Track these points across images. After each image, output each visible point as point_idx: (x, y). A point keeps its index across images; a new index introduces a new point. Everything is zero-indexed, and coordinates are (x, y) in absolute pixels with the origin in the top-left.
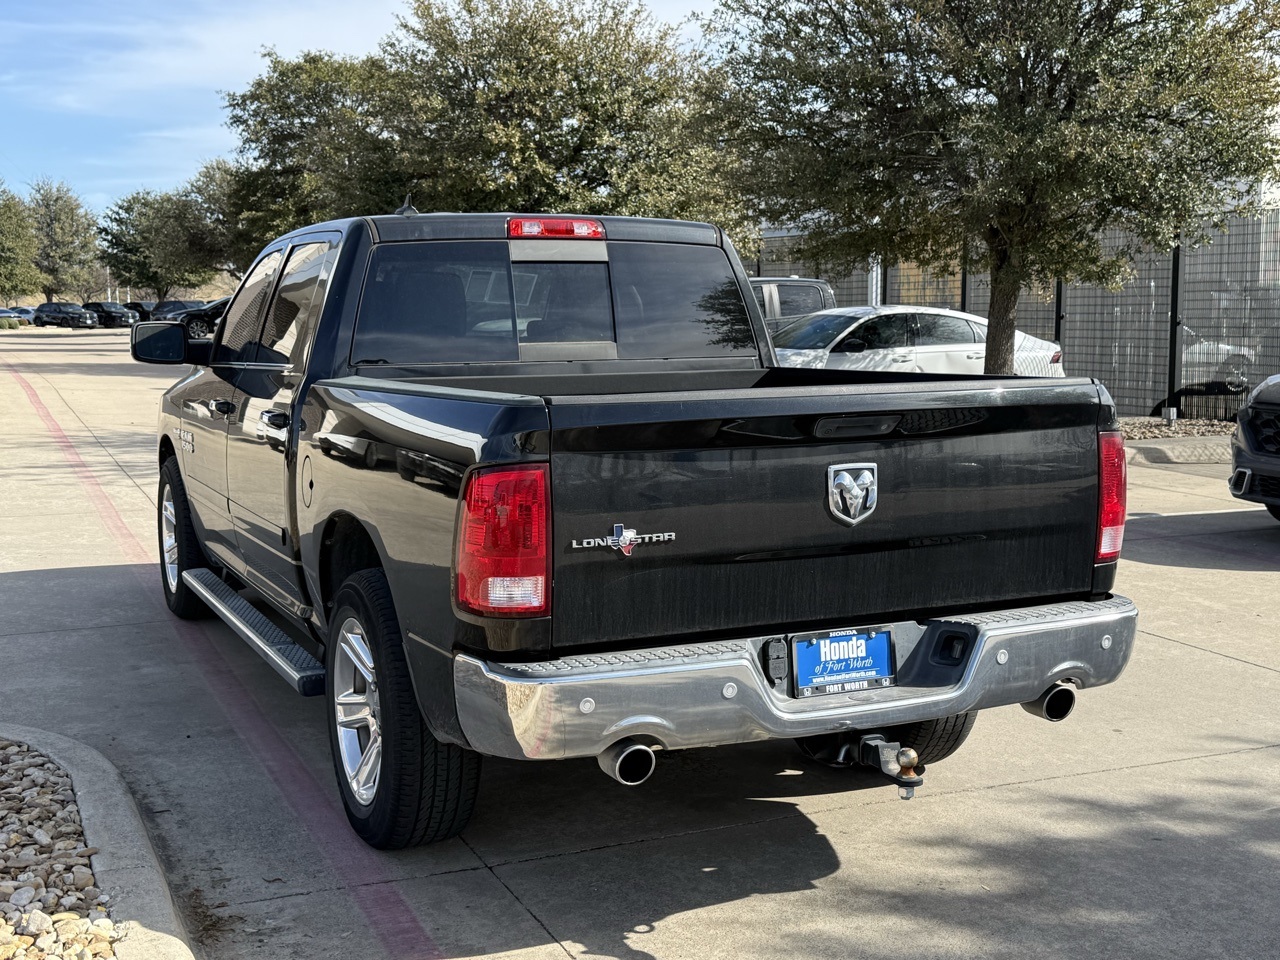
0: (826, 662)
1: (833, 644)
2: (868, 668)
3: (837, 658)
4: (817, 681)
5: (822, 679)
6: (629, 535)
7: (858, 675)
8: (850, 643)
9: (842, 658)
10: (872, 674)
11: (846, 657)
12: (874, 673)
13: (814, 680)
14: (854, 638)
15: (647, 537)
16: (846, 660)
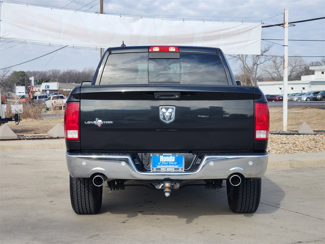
0: (162, 162)
1: (164, 157)
2: (175, 165)
3: (165, 161)
4: (158, 167)
5: (160, 166)
6: (100, 121)
7: (172, 166)
8: (170, 157)
9: (167, 161)
10: (177, 167)
11: (168, 161)
12: (177, 166)
13: (158, 166)
14: (171, 156)
15: (105, 122)
16: (168, 162)
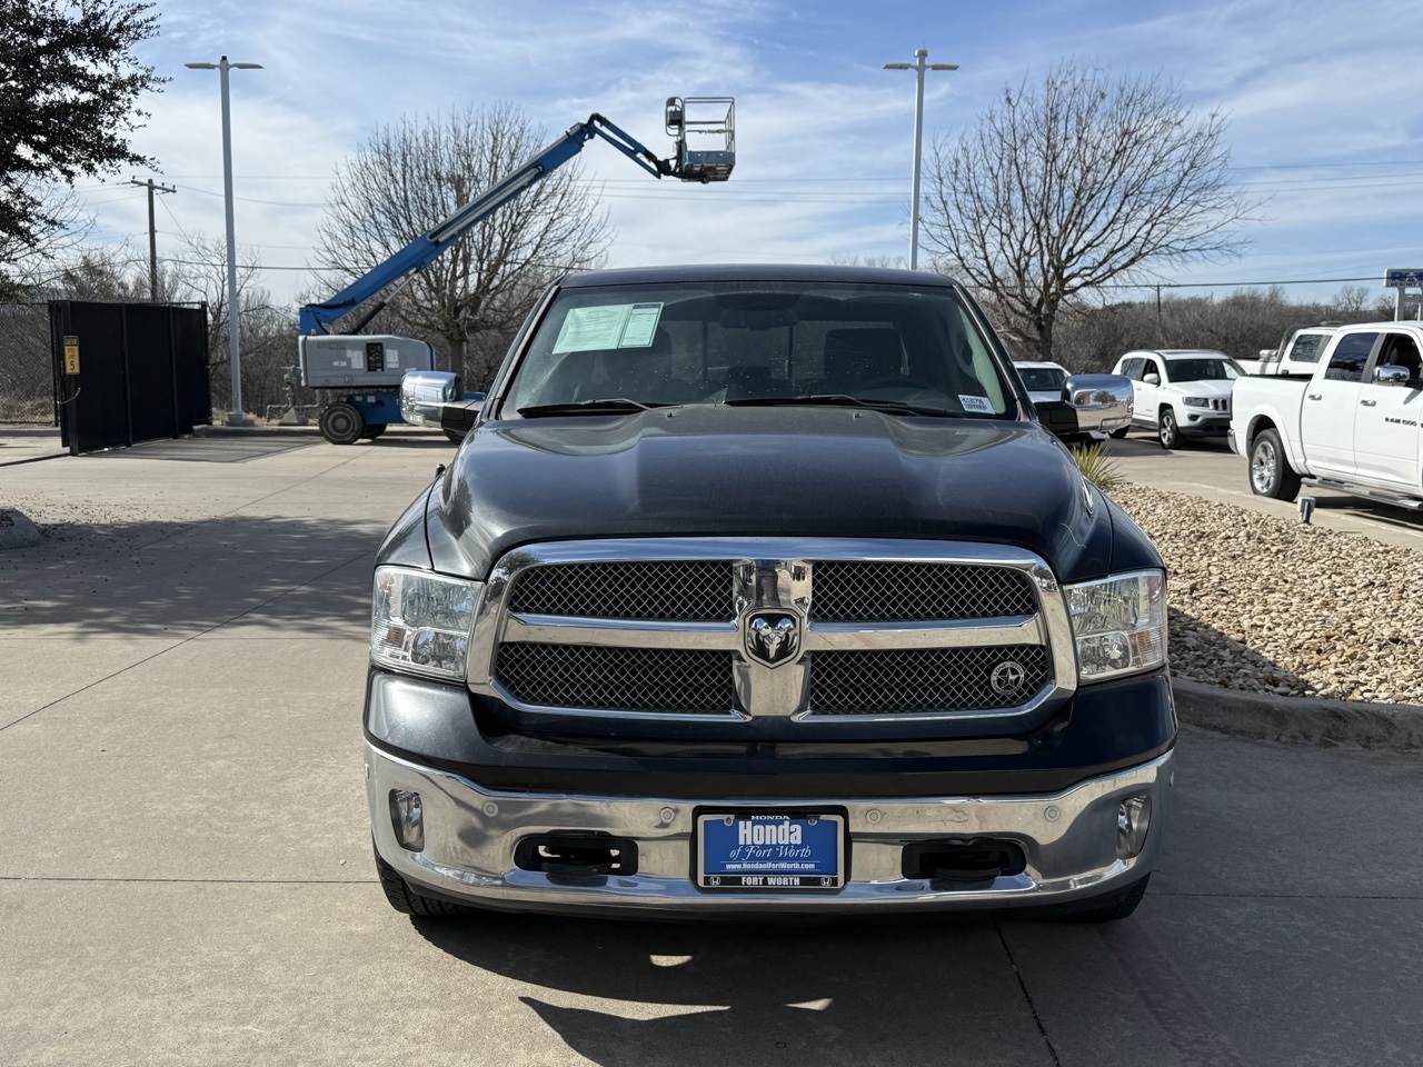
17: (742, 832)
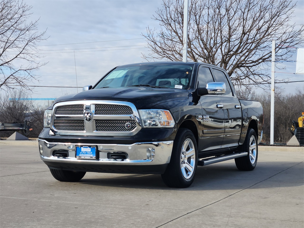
17: (82, 149)
